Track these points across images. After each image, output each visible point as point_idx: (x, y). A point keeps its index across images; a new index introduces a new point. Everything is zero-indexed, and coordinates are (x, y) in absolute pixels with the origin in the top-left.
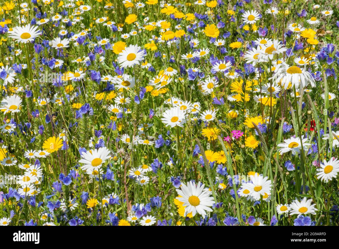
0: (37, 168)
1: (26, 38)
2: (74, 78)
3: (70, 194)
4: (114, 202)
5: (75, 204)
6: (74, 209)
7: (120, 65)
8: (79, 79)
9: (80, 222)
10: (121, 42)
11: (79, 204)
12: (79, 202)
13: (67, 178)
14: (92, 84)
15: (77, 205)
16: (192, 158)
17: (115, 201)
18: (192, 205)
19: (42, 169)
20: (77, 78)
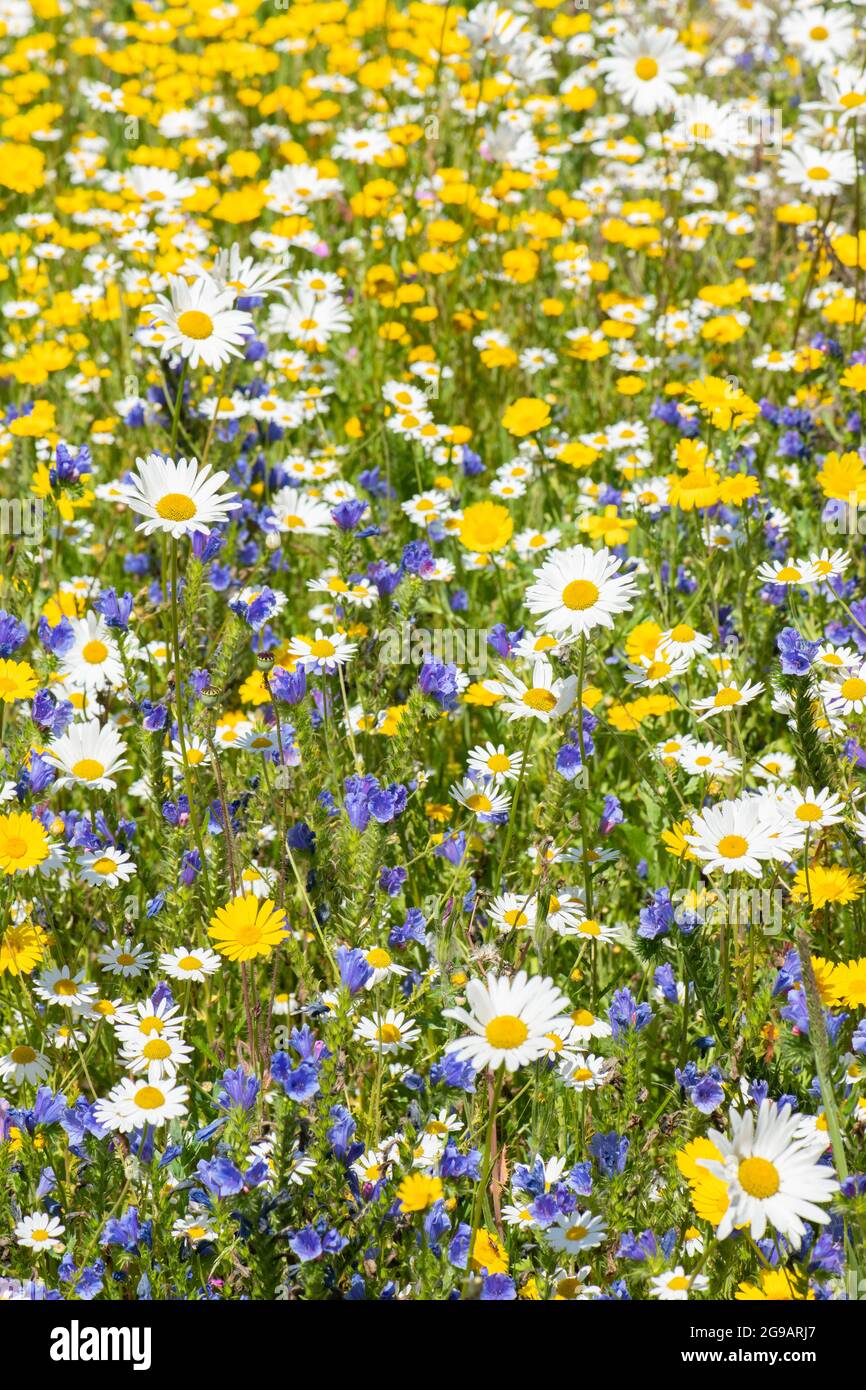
0: (167, 1010)
1: (178, 516)
2: (314, 659)
3: (298, 1131)
4: (462, 1171)
5: (305, 1163)
6: (300, 1182)
7: (537, 623)
8: (333, 666)
9: (333, 1244)
10: (489, 505)
11: (318, 1161)
12: (319, 1155)
13: (302, 1071)
14: (421, 704)
15: (313, 1169)
16: (768, 999)
17: (465, 1164)
18: (751, 1193)
19: (183, 1019)
20: (321, 663)
